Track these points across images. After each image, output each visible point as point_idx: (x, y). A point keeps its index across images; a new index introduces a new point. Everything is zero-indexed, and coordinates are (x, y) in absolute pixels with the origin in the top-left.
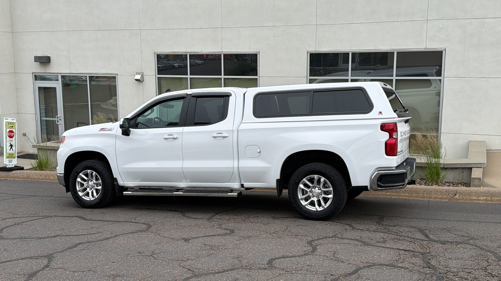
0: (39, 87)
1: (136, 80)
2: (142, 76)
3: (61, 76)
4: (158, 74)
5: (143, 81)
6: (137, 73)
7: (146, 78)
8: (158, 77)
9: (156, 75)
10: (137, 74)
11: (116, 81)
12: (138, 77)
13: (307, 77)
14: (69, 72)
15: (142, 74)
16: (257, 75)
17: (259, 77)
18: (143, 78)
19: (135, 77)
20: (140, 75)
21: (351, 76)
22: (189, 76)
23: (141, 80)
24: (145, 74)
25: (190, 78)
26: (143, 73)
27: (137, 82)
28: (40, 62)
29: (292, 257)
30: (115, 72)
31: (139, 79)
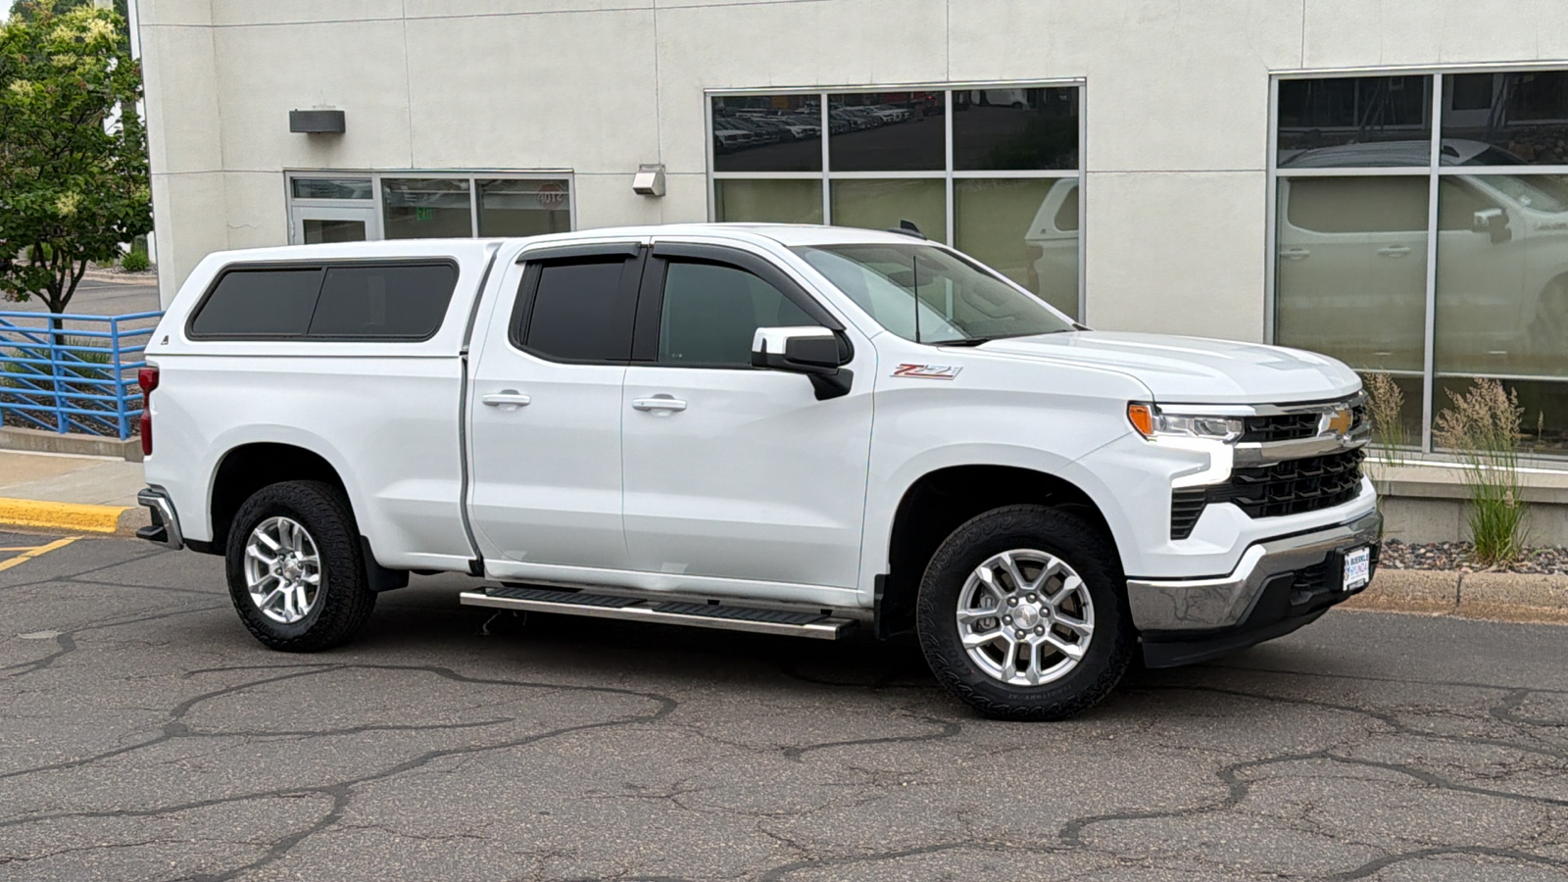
0: (305, 222)
1: (640, 191)
2: (661, 179)
3: (382, 180)
4: (717, 169)
5: (664, 194)
6: (641, 167)
7: (671, 184)
8: (716, 180)
9: (707, 173)
10: (644, 169)
11: (568, 195)
12: (646, 180)
13: (1267, 171)
14: (408, 167)
15: (658, 169)
16: (1075, 167)
17: (1086, 172)
18: (664, 185)
19: (634, 180)
20: (654, 175)
21: (1440, 165)
22: (826, 175)
23: (656, 193)
24: (669, 169)
25: (831, 181)
26: (663, 166)
27: (641, 197)
28: (310, 133)
29: (1154, 815)
30: (566, 165)
31: (650, 189)
